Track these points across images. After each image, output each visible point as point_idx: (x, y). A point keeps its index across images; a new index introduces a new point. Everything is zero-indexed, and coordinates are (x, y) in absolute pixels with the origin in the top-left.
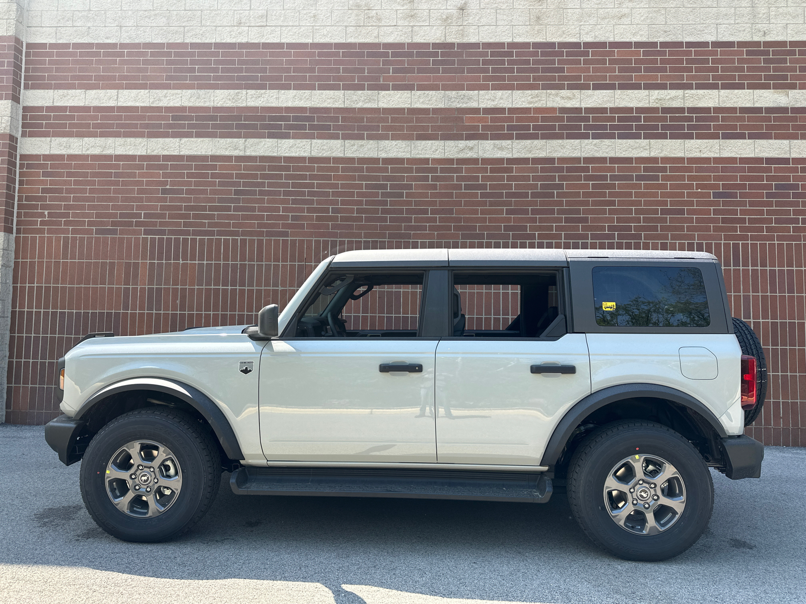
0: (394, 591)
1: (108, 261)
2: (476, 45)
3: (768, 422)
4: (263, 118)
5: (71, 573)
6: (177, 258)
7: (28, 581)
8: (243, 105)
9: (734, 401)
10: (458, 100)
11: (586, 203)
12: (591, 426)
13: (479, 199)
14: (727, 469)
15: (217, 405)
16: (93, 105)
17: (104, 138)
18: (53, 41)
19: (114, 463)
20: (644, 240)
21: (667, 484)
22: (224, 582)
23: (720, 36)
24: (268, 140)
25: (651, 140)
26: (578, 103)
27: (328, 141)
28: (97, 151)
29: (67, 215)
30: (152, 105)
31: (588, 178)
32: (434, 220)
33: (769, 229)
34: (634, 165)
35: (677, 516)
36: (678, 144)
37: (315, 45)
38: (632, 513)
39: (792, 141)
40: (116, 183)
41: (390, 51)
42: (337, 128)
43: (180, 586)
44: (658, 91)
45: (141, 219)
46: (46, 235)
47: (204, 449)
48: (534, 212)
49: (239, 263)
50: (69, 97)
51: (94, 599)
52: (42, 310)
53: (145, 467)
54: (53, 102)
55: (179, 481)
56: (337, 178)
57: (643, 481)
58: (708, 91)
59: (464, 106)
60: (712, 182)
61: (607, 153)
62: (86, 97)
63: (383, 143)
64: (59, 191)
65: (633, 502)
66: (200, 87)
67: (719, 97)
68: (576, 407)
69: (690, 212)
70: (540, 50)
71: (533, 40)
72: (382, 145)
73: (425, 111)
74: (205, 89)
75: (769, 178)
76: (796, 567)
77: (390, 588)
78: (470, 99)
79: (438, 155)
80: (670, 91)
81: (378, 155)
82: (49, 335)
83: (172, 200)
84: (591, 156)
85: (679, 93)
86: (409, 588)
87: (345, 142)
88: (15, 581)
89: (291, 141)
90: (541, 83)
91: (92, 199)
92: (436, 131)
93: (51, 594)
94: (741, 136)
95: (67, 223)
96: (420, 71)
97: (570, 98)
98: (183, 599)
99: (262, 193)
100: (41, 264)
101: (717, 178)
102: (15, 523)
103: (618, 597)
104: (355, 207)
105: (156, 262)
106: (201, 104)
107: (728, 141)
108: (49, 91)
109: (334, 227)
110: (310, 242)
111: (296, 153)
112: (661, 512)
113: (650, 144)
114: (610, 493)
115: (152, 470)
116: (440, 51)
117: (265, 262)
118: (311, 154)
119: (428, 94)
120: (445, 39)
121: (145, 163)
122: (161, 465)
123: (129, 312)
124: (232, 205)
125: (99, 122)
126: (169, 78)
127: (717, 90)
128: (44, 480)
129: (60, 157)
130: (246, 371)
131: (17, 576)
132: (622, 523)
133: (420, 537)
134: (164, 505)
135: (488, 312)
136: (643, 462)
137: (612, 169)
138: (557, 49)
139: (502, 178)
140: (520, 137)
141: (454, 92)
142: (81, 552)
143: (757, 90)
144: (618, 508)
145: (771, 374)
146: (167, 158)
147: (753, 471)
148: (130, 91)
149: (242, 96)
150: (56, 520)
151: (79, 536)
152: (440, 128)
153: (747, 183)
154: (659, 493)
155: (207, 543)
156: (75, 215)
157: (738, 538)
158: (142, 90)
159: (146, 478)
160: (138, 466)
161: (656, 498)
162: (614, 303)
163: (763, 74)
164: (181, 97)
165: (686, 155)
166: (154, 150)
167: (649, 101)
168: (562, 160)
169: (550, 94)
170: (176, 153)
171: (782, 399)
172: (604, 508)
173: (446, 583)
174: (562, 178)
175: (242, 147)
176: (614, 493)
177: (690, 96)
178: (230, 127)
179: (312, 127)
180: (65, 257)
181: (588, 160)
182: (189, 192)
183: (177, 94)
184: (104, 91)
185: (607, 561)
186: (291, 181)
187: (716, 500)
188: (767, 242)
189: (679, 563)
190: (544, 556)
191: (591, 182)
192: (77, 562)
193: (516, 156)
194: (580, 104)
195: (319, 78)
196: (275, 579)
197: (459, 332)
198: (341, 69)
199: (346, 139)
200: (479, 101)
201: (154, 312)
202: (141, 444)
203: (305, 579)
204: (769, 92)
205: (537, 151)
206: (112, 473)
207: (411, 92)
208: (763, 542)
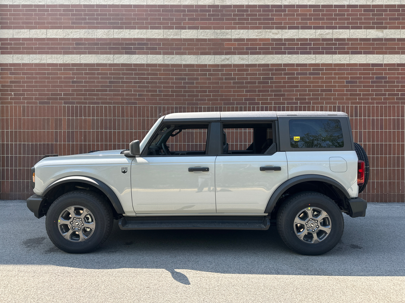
0: (199, 271)
1: (46, 118)
2: (230, 6)
3: (369, 191)
4: (122, 44)
5: (46, 268)
6: (81, 116)
7: (26, 272)
8: (112, 37)
9: (354, 182)
10: (221, 34)
11: (284, 87)
12: (288, 194)
13: (232, 85)
14: (350, 213)
15: (111, 188)
16: (34, 37)
17: (40, 55)
18: (11, 3)
19: (62, 217)
20: (312, 105)
21: (323, 220)
22: (119, 270)
23: (351, 2)
24: (125, 55)
25: (316, 55)
26: (280, 36)
27: (156, 55)
28: (37, 62)
29: (23, 95)
30: (65, 37)
31: (285, 74)
32: (210, 96)
33: (372, 99)
34: (308, 67)
35: (327, 235)
36: (329, 57)
37: (148, 6)
38: (306, 234)
39: (384, 55)
40: (48, 78)
41: (186, 9)
42: (160, 49)
43: (99, 272)
44: (320, 30)
45: (62, 96)
46: (13, 105)
47: (105, 209)
48: (259, 91)
49: (112, 118)
50: (21, 33)
51: (59, 279)
52: (14, 143)
53: (77, 218)
54: (13, 36)
55: (94, 224)
56: (161, 74)
57: (312, 219)
58: (344, 30)
59: (224, 37)
60: (346, 76)
61: (295, 61)
62: (30, 33)
63: (183, 56)
64: (19, 82)
65: (307, 229)
66: (89, 28)
67: (350, 33)
68: (281, 186)
69: (335, 91)
70: (262, 9)
71: (258, 4)
72: (183, 58)
73: (205, 40)
74: (92, 29)
75: (373, 74)
76: (380, 256)
77: (197, 270)
78: (227, 34)
79: (211, 63)
80: (326, 30)
81: (181, 63)
82: (18, 156)
83: (77, 86)
84: (287, 63)
85: (330, 31)
86: (205, 270)
87: (164, 56)
88: (20, 272)
89: (137, 56)
90: (262, 26)
91: (36, 86)
92: (210, 50)
93: (38, 277)
94: (360, 53)
95: (24, 99)
96: (202, 19)
97: (277, 34)
98: (101, 278)
99: (123, 82)
100: (11, 120)
101: (348, 74)
102: (14, 246)
103: (300, 271)
104: (170, 89)
105: (70, 118)
106: (90, 37)
107: (353, 55)
108: (11, 30)
109: (160, 99)
110: (148, 107)
111: (139, 62)
112: (320, 233)
113: (316, 57)
114: (296, 225)
115: (80, 219)
116: (211, 9)
117: (126, 117)
118: (147, 62)
119: (206, 32)
120: (214, 3)
121: (63, 68)
122: (85, 217)
123: (58, 143)
124: (108, 89)
125: (38, 46)
126: (73, 23)
127: (349, 30)
128: (24, 226)
129: (19, 65)
130: (124, 172)
131: (20, 270)
132: (302, 239)
133: (208, 247)
134: (87, 236)
135: (237, 141)
136: (312, 210)
137: (297, 70)
138: (270, 9)
139: (243, 74)
140: (252, 53)
141: (219, 30)
142: (49, 258)
143: (368, 30)
144: (300, 232)
145: (371, 168)
146: (74, 65)
147: (362, 213)
148: (53, 30)
149: (111, 33)
150: (33, 244)
151: (46, 251)
152: (212, 49)
153: (362, 76)
154: (319, 224)
155: (108, 253)
156: (27, 94)
157: (354, 244)
158: (59, 30)
159: (78, 223)
160: (74, 218)
161: (317, 227)
162: (299, 137)
163: (371, 21)
164: (80, 33)
165: (333, 62)
166: (67, 61)
167: (316, 35)
168: (273, 65)
169: (267, 32)
170: (78, 62)
171: (376, 180)
172: (294, 232)
173: (222, 267)
174: (273, 74)
175: (112, 59)
176: (299, 225)
177: (336, 32)
178: (105, 48)
179: (147, 49)
180: (24, 116)
181: (285, 65)
182: (86, 82)
183: (77, 31)
184: (39, 30)
185: (295, 256)
186: (137, 76)
187: (345, 227)
188: (371, 105)
189: (328, 256)
190: (266, 254)
191: (287, 76)
192: (48, 263)
193: (250, 63)
194: (282, 37)
195: (150, 23)
196: (143, 268)
197: (226, 152)
198: (162, 18)
199: (165, 55)
200: (231, 35)
201: (71, 143)
202: (75, 207)
203: (157, 267)
204: (374, 30)
205: (261, 61)
206: (61, 221)
207: (197, 30)
208: (366, 245)
